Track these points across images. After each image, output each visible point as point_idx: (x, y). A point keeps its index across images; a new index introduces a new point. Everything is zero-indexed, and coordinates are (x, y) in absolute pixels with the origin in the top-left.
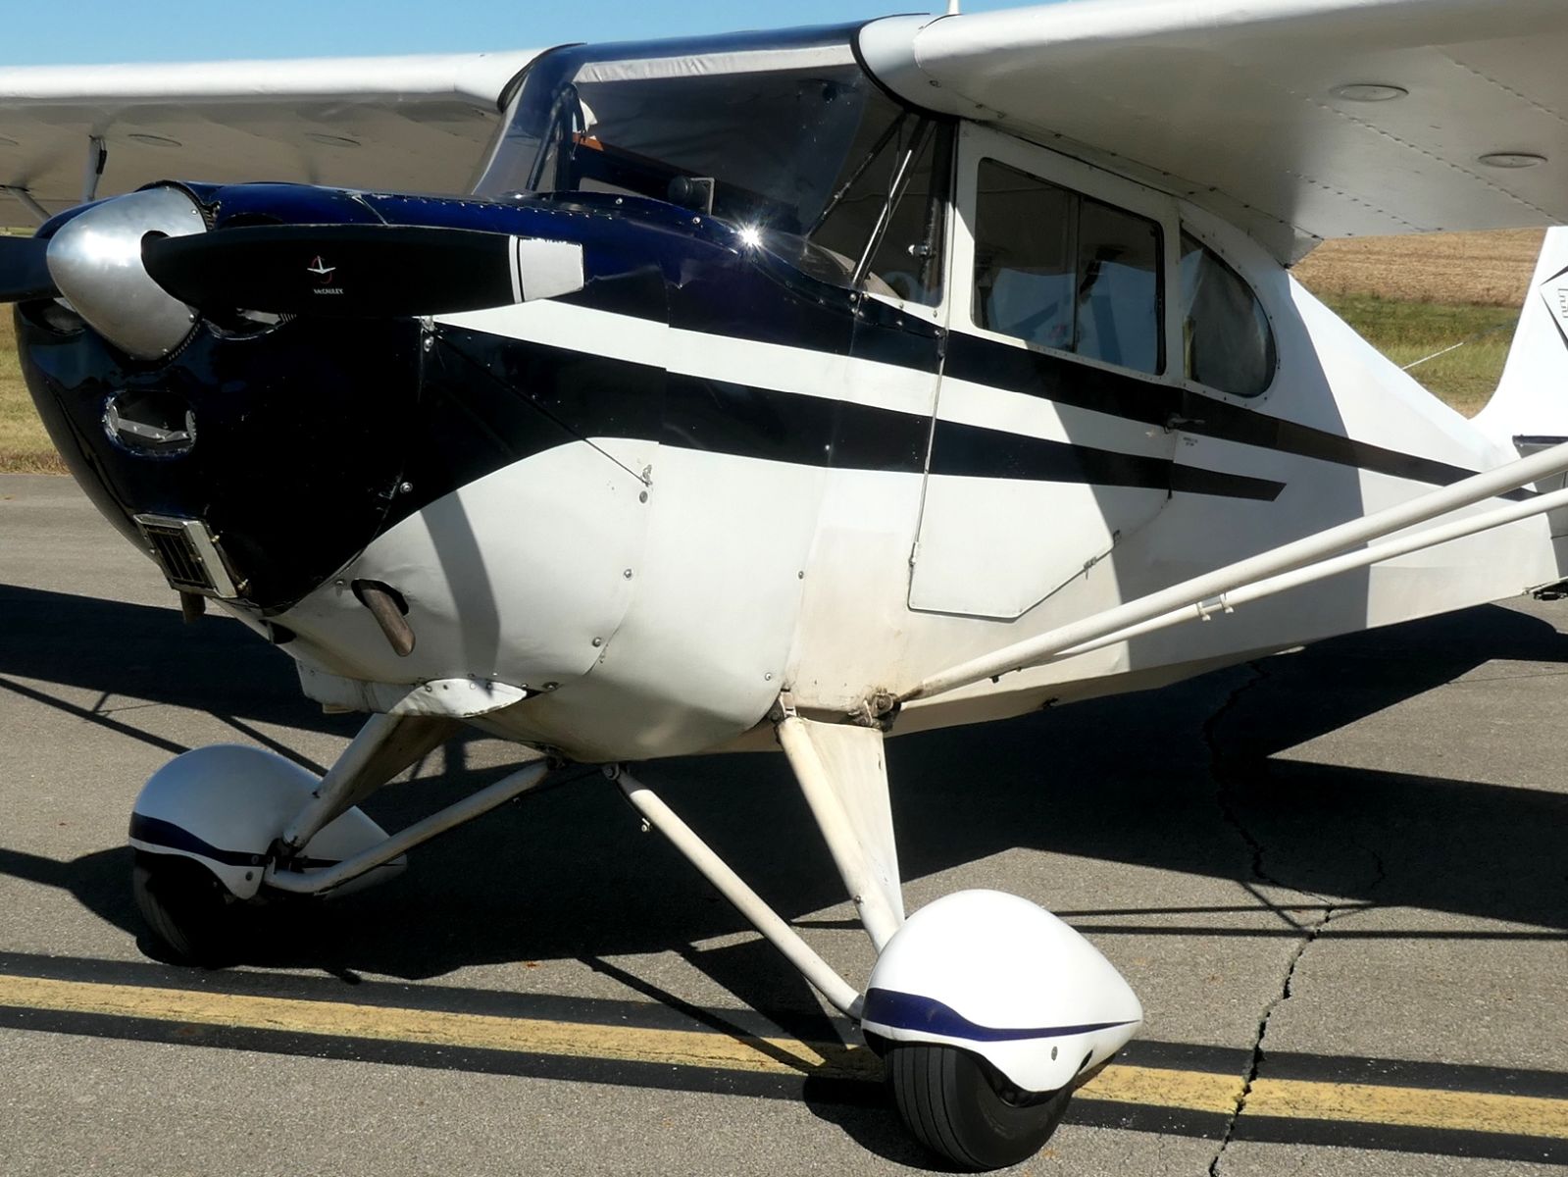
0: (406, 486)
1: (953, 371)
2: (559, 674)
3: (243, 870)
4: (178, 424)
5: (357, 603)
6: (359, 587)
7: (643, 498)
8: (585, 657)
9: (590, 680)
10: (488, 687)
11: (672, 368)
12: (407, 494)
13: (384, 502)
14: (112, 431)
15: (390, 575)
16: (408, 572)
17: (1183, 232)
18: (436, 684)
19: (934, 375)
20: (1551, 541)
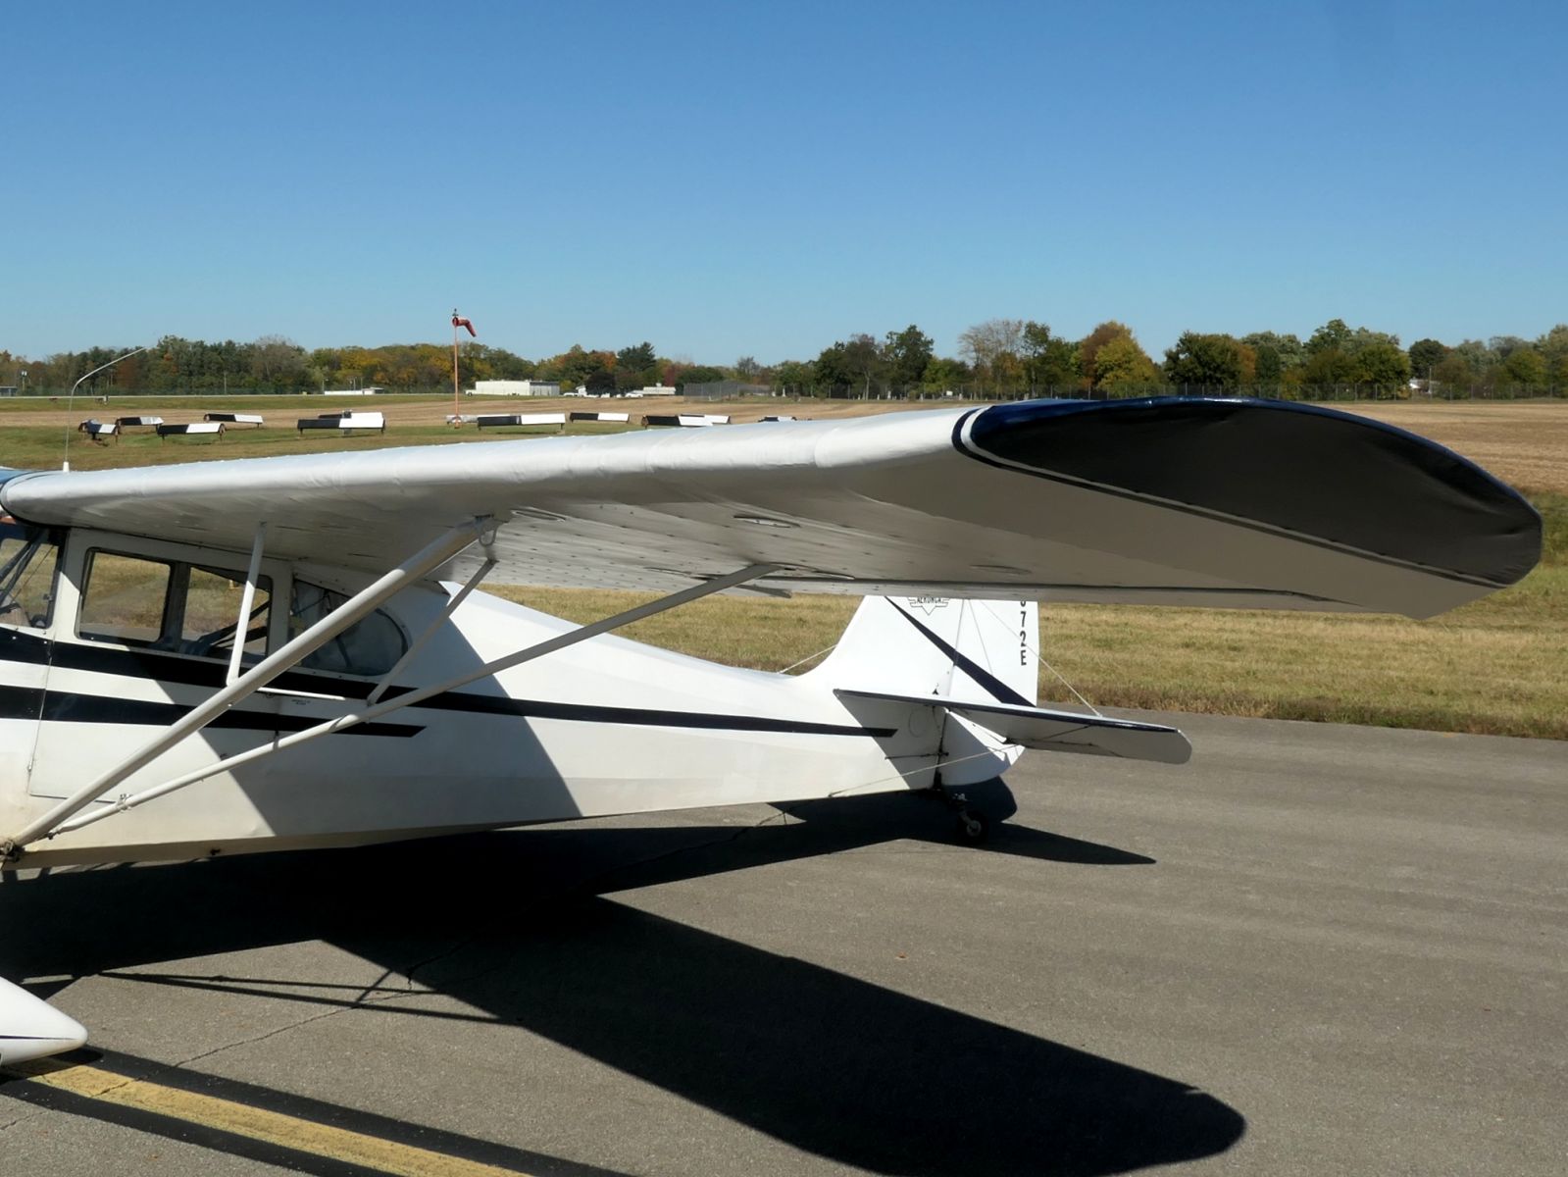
19: (44, 666)
20: (888, 760)
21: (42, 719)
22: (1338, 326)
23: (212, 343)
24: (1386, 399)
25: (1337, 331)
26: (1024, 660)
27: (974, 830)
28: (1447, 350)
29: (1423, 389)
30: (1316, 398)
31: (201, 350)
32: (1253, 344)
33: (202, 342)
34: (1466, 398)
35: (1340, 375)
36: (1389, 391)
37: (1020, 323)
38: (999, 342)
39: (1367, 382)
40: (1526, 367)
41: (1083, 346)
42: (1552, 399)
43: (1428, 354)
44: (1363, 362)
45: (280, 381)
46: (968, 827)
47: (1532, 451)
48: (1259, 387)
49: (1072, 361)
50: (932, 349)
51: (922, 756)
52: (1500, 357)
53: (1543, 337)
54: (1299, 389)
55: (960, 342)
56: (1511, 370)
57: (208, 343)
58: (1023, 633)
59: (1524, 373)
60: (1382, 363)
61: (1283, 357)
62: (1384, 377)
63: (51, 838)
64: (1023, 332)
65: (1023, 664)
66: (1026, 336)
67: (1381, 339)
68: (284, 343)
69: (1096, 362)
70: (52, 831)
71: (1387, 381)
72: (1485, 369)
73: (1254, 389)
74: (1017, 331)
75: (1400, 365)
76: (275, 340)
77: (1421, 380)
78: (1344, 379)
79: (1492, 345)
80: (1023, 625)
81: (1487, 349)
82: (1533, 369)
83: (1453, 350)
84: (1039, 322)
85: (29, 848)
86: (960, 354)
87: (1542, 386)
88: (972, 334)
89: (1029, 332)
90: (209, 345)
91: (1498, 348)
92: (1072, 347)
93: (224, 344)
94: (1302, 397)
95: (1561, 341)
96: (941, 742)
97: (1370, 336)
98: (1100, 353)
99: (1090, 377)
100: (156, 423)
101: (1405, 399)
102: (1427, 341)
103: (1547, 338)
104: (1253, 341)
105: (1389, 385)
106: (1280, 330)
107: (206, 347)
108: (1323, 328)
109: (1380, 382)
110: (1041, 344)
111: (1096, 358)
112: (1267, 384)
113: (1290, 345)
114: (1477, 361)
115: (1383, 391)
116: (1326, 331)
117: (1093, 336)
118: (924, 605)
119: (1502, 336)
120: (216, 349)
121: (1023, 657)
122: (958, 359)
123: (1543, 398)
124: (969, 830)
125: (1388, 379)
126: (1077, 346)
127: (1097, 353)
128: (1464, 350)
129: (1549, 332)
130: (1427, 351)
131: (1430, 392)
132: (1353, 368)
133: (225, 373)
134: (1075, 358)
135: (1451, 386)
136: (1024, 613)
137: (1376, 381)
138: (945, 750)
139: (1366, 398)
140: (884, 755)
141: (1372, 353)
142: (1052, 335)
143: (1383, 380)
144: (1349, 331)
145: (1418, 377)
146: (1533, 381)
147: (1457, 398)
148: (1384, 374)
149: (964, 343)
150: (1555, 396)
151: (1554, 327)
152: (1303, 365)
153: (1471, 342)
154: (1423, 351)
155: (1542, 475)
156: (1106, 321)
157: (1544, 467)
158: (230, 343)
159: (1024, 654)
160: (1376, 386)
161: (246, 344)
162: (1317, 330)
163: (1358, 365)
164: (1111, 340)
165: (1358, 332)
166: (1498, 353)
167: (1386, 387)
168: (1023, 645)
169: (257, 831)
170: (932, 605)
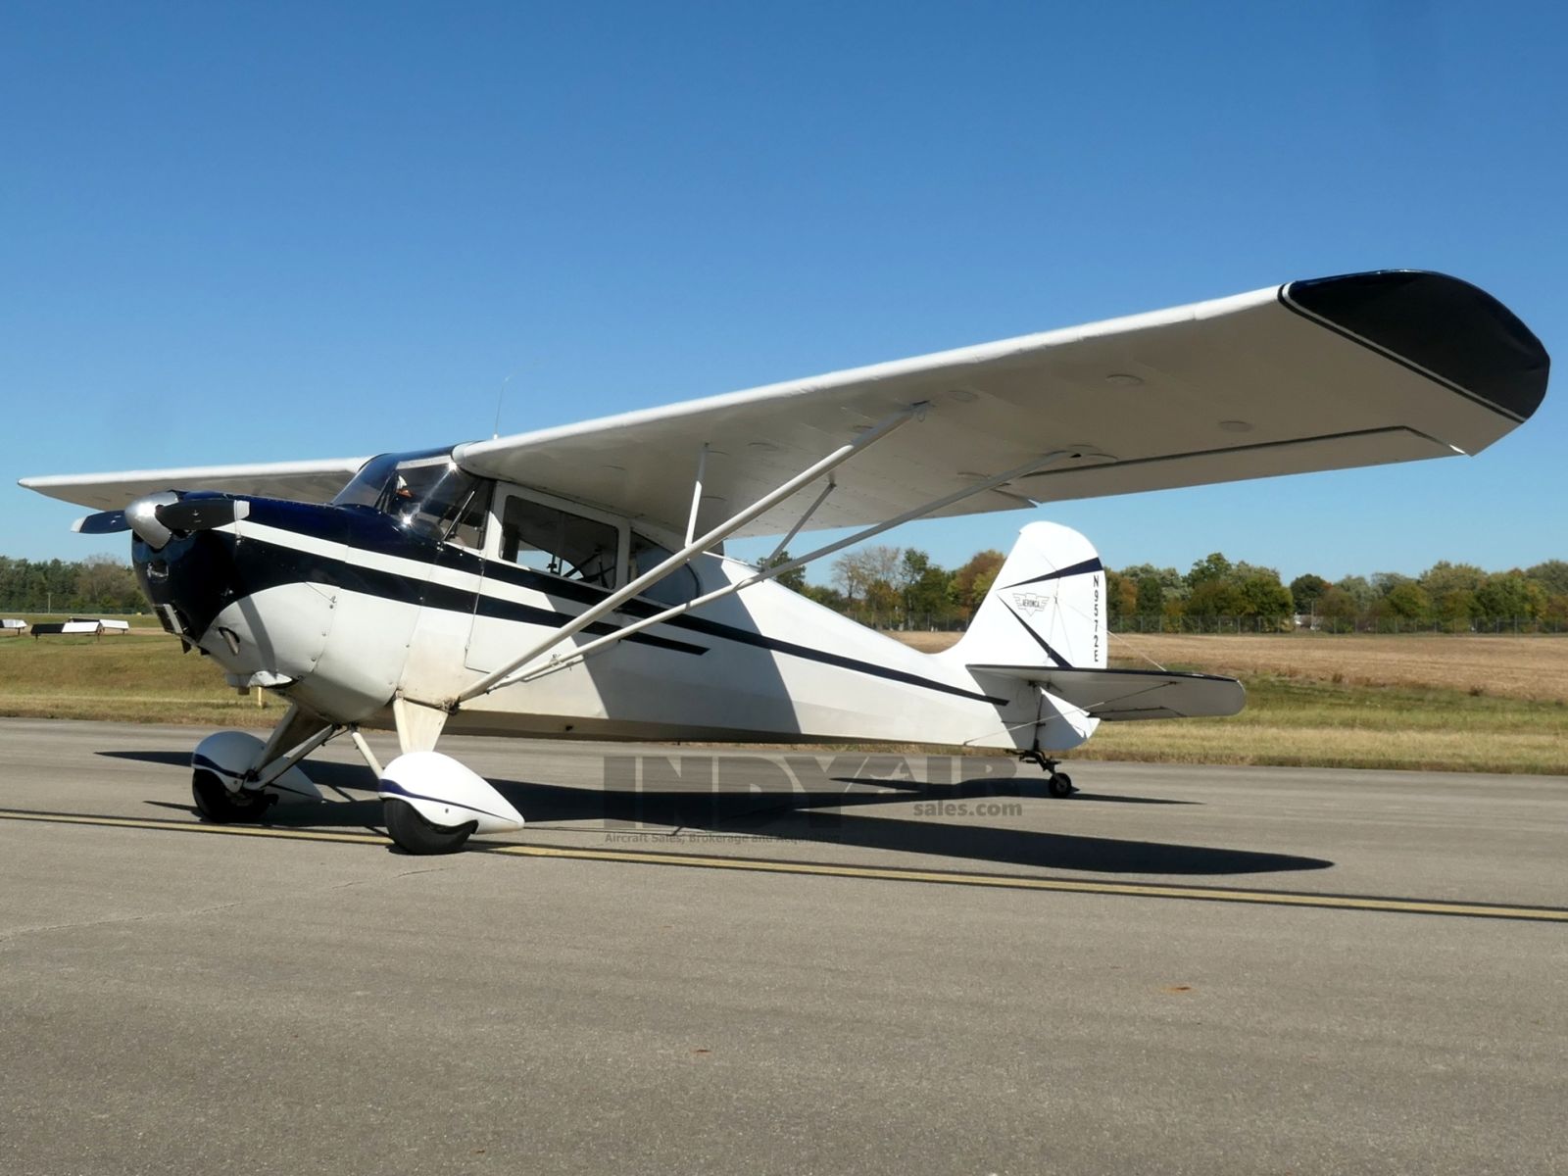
0: (231, 592)
1: (487, 575)
2: (303, 672)
3: (233, 779)
4: (163, 572)
5: (222, 637)
6: (221, 630)
7: (332, 607)
8: (310, 666)
9: (313, 674)
10: (275, 676)
11: (348, 562)
12: (231, 595)
13: (223, 597)
14: (149, 575)
15: (230, 626)
16: (235, 625)
17: (632, 532)
18: (258, 673)
19: (478, 577)
20: (1002, 724)
21: (477, 614)
22: (1217, 559)
23: (37, 562)
24: (1270, 632)
25: (1216, 565)
26: (1098, 657)
27: (1063, 786)
28: (1328, 587)
29: (1306, 625)
30: (1199, 630)
31: (24, 568)
32: (1132, 576)
33: (25, 560)
34: (1350, 632)
35: (1223, 608)
36: (1273, 624)
37: (898, 550)
38: (874, 570)
39: (1249, 614)
40: (1410, 601)
41: (962, 575)
42: (1436, 634)
43: (1309, 589)
44: (1247, 593)
45: (108, 603)
46: (1056, 784)
47: (1426, 658)
48: (1141, 618)
49: (950, 590)
50: (803, 577)
52: (1382, 594)
53: (1426, 573)
54: (1181, 621)
55: (834, 570)
56: (1393, 604)
57: (32, 562)
58: (1096, 637)
59: (1407, 607)
60: (1265, 595)
61: (1165, 591)
62: (1267, 610)
63: (488, 693)
64: (902, 557)
65: (1096, 660)
66: (905, 562)
67: (1262, 572)
68: (114, 563)
69: (975, 591)
70: (490, 688)
71: (1271, 613)
72: (1368, 607)
73: (1136, 620)
74: (894, 558)
75: (1283, 597)
76: (105, 560)
77: (1304, 616)
78: (1227, 611)
79: (1374, 580)
80: (1095, 631)
81: (1370, 585)
82: (1416, 603)
83: (1335, 586)
84: (919, 549)
85: (463, 706)
86: (833, 581)
87: (1426, 621)
88: (845, 562)
89: (909, 559)
90: (32, 564)
91: (1380, 585)
92: (948, 576)
93: (49, 563)
94: (1184, 629)
95: (1443, 577)
96: (1039, 714)
97: (1250, 570)
98: (978, 582)
99: (968, 606)
100: (18, 626)
101: (1289, 632)
102: (1309, 576)
103: (1429, 574)
104: (1133, 573)
105: (1273, 618)
106: (1160, 565)
107: (29, 565)
108: (1201, 561)
109: (1263, 614)
110: (920, 570)
111: (974, 588)
112: (1148, 615)
113: (1168, 579)
114: (1359, 597)
115: (1266, 624)
116: (1206, 564)
117: (971, 564)
118: (1026, 608)
119: (1384, 572)
120: (39, 568)
121: (1096, 655)
122: (831, 587)
123: (1427, 633)
124: (1058, 786)
125: (1272, 612)
126: (954, 575)
127: (975, 582)
128: (1345, 586)
129: (1432, 568)
130: (1308, 587)
131: (1312, 628)
132: (1234, 600)
133: (49, 594)
134: (952, 587)
135: (1335, 620)
136: (1096, 621)
137: (1259, 613)
138: (1041, 720)
139: (1249, 631)
140: (1000, 720)
141: (1255, 585)
142: (931, 563)
143: (1266, 613)
144: (1229, 565)
145: (1300, 614)
146: (1417, 615)
147: (1341, 632)
148: (1267, 606)
149: (837, 571)
150: (1439, 630)
151: (1436, 563)
152: (1183, 598)
153: (1354, 577)
154: (1304, 587)
155: (1439, 675)
156: (984, 549)
157: (1439, 668)
158: (56, 562)
159: (1097, 652)
160: (1259, 618)
161: (72, 563)
162: (1196, 564)
163: (1240, 596)
164: (991, 568)
165: (1238, 566)
166: (1380, 590)
167: (1269, 621)
168: (1096, 646)
169: (600, 714)
170: (1031, 609)
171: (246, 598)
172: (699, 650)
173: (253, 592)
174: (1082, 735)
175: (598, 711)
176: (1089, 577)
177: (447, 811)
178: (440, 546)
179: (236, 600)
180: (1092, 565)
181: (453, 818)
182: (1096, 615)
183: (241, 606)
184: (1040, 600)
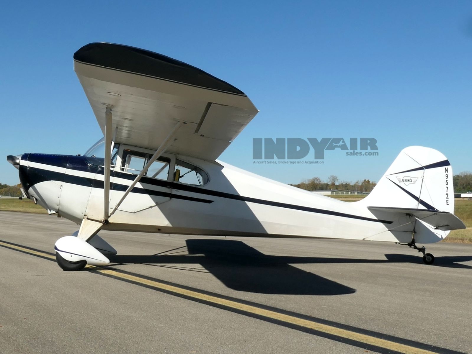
0: (28, 184)
2: (57, 209)
7: (60, 188)
9: (59, 210)
10: (51, 211)
11: (66, 174)
17: (177, 159)
19: (113, 177)
20: (389, 231)
21: (113, 190)
26: (448, 203)
27: (429, 259)
46: (426, 258)
51: (404, 232)
58: (447, 194)
65: (447, 204)
80: (447, 191)
96: (414, 228)
118: (405, 182)
121: (447, 202)
124: (427, 259)
136: (447, 187)
138: (416, 231)
159: (448, 201)
168: (447, 198)
169: (167, 225)
170: (408, 183)
171: (33, 186)
172: (209, 202)
173: (34, 184)
174: (440, 237)
175: (167, 224)
176: (443, 168)
177: (71, 256)
178: (99, 167)
179: (31, 186)
180: (445, 163)
181: (75, 259)
182: (447, 185)
183: (32, 188)
184: (413, 179)
